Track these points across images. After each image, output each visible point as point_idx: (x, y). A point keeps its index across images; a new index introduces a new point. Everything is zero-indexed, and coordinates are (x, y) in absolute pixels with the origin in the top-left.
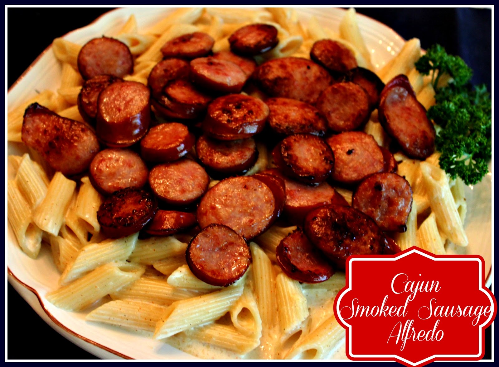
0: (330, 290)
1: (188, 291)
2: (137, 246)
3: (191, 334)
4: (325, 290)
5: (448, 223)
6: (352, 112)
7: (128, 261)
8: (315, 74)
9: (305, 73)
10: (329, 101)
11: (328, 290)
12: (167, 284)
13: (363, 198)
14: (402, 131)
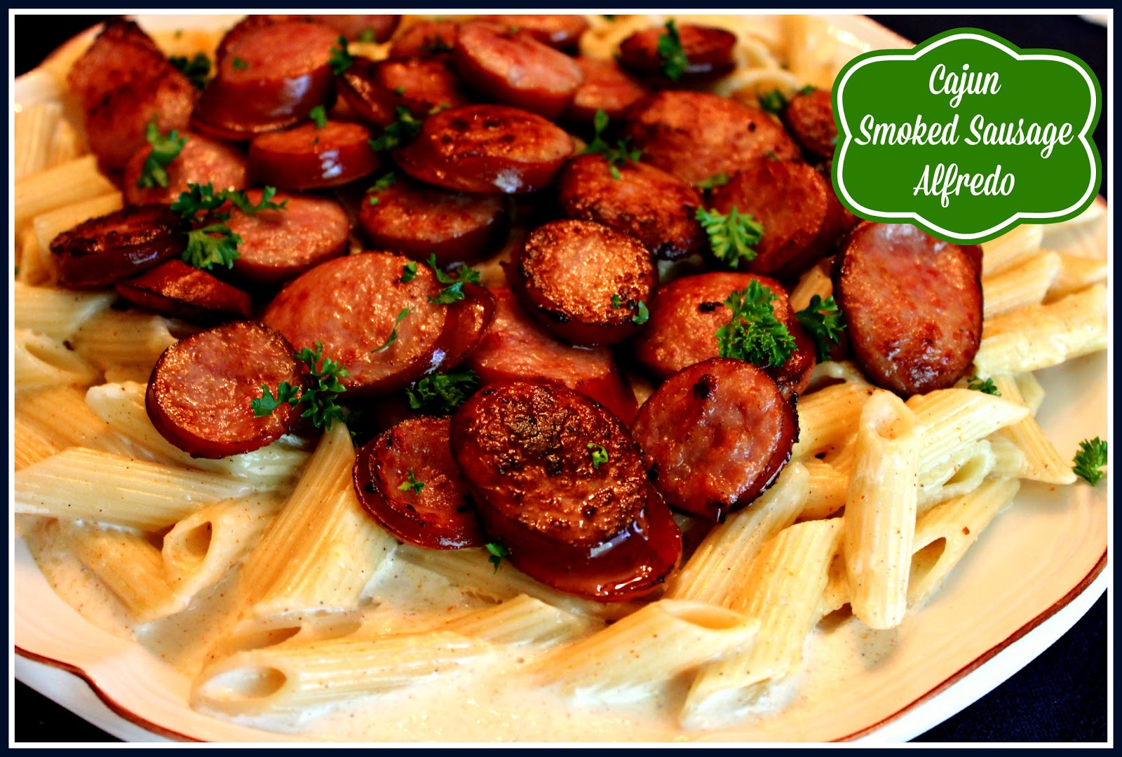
0: (457, 586)
1: (132, 445)
2: (94, 317)
3: (70, 533)
4: (445, 581)
5: (861, 553)
6: (780, 232)
7: (68, 345)
8: (761, 145)
9: (739, 136)
10: (742, 196)
11: (451, 585)
12: (83, 401)
13: (664, 409)
14: (868, 303)
